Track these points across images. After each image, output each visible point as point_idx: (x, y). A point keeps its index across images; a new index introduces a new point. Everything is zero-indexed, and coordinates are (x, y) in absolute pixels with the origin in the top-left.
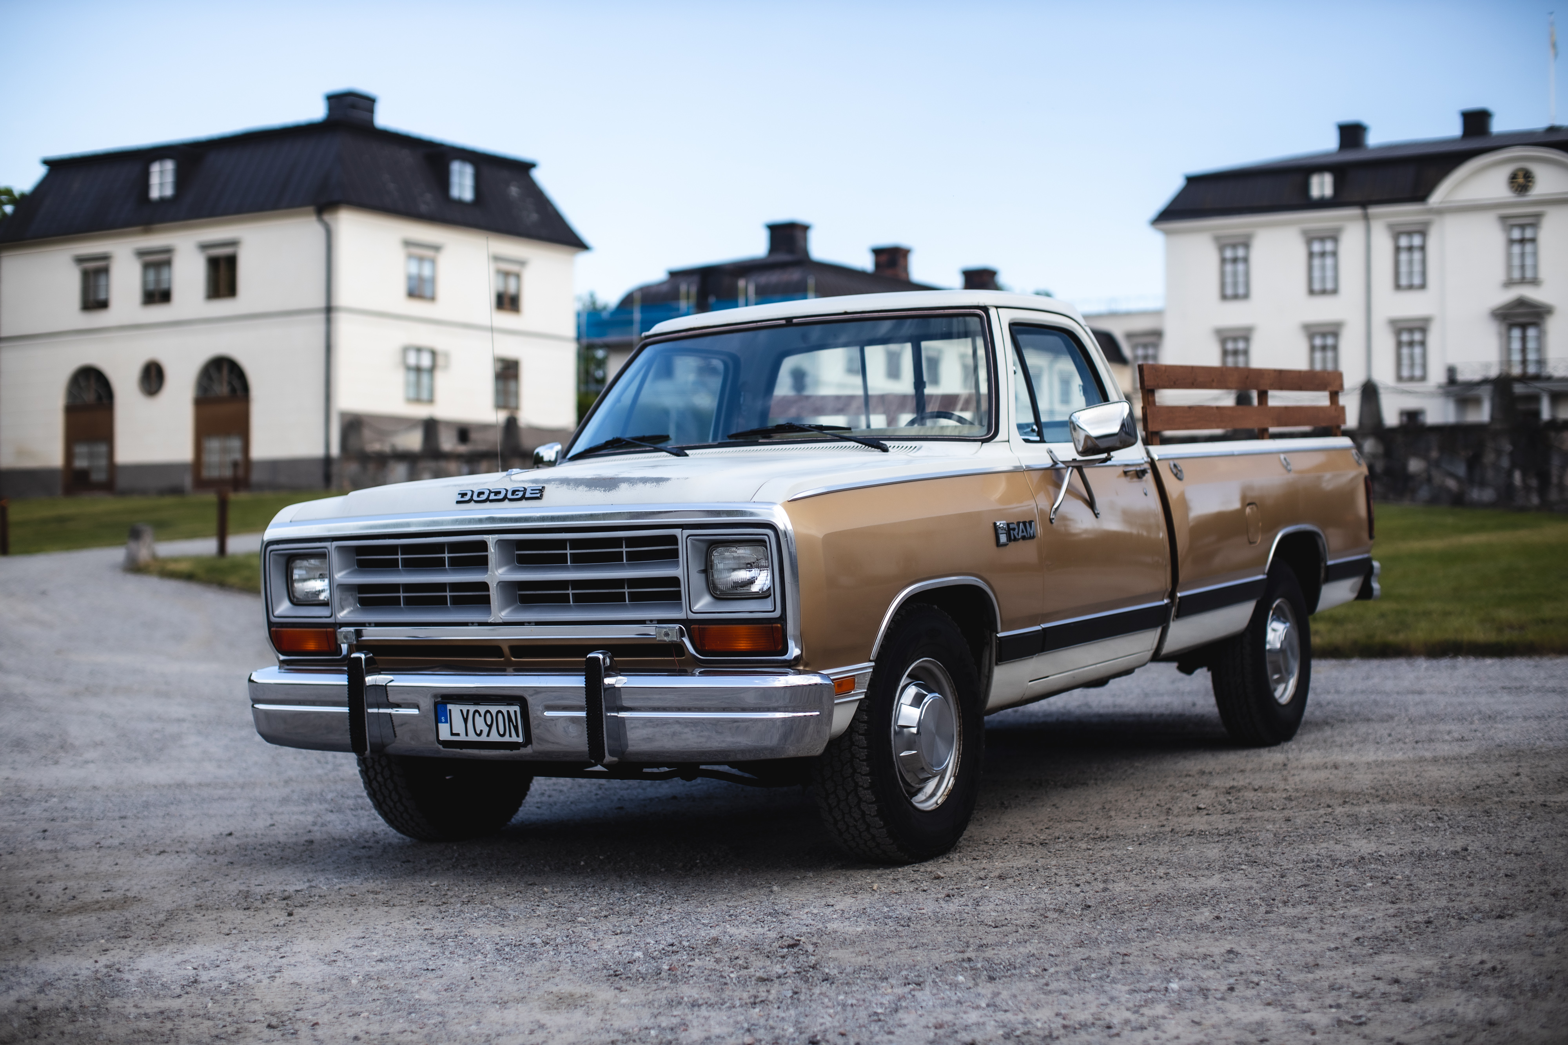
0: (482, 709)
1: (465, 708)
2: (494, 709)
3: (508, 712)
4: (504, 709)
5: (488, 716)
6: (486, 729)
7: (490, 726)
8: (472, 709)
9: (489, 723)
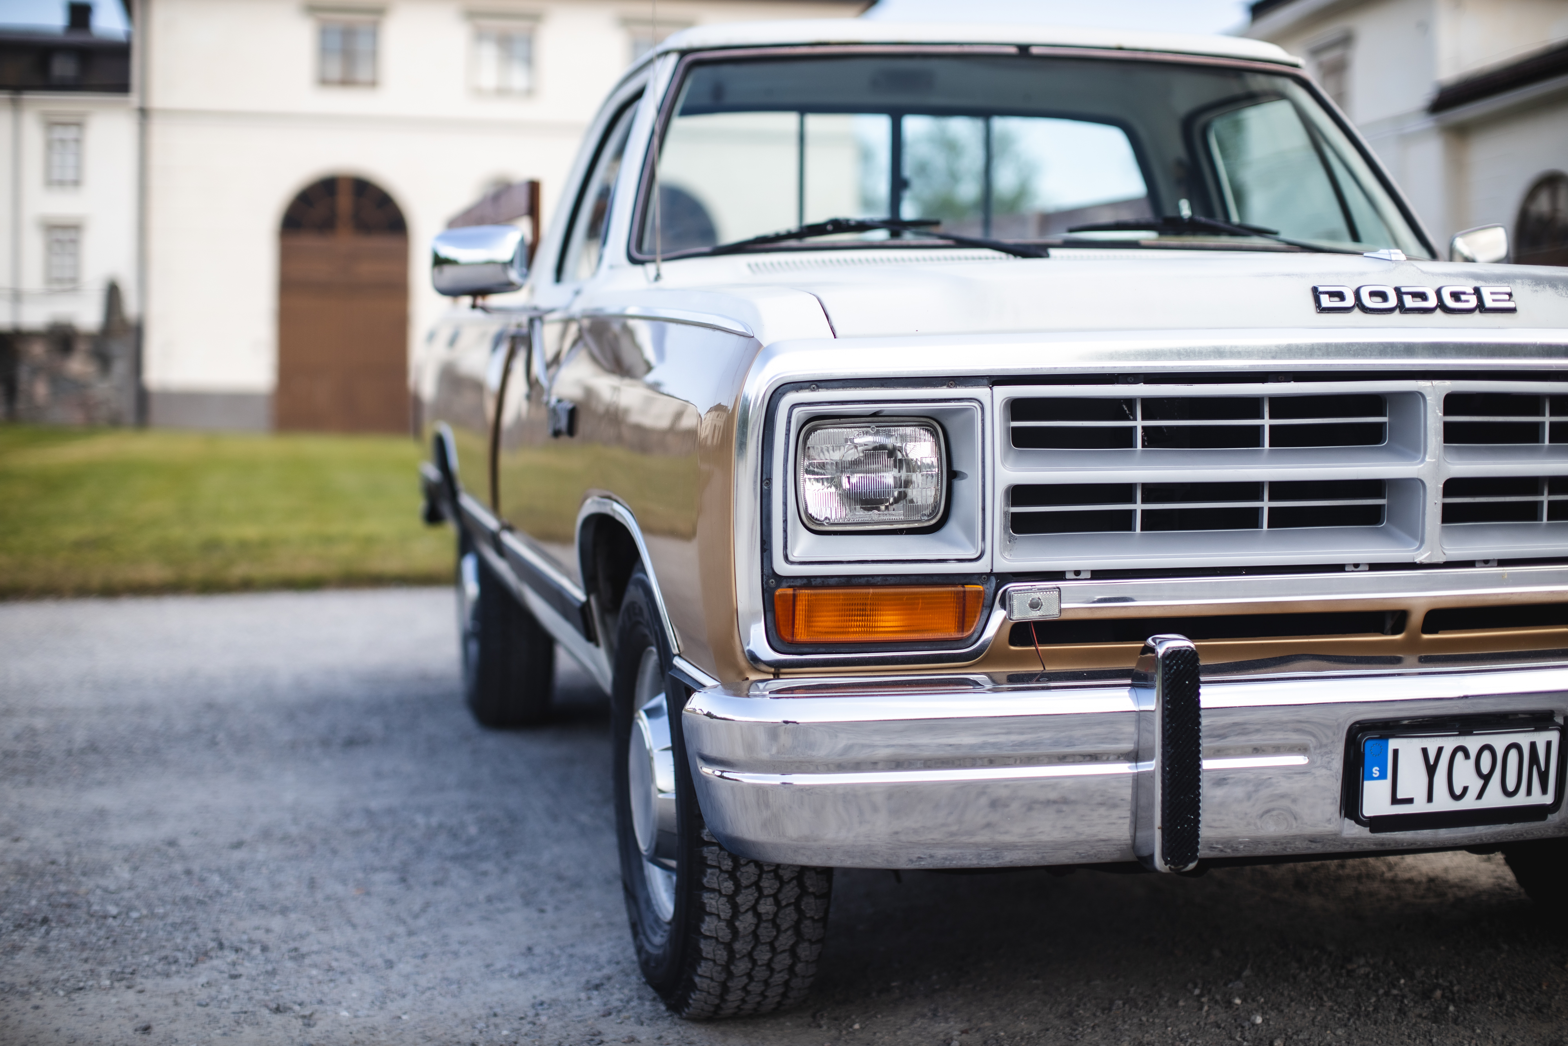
0: (1473, 743)
1: (1432, 744)
2: (1500, 742)
3: (1533, 746)
4: (1524, 739)
5: (1486, 756)
6: (1476, 784)
7: (1486, 779)
8: (1449, 743)
9: (1485, 770)
